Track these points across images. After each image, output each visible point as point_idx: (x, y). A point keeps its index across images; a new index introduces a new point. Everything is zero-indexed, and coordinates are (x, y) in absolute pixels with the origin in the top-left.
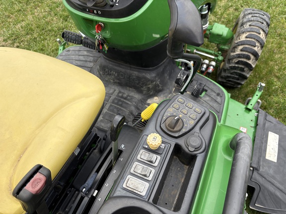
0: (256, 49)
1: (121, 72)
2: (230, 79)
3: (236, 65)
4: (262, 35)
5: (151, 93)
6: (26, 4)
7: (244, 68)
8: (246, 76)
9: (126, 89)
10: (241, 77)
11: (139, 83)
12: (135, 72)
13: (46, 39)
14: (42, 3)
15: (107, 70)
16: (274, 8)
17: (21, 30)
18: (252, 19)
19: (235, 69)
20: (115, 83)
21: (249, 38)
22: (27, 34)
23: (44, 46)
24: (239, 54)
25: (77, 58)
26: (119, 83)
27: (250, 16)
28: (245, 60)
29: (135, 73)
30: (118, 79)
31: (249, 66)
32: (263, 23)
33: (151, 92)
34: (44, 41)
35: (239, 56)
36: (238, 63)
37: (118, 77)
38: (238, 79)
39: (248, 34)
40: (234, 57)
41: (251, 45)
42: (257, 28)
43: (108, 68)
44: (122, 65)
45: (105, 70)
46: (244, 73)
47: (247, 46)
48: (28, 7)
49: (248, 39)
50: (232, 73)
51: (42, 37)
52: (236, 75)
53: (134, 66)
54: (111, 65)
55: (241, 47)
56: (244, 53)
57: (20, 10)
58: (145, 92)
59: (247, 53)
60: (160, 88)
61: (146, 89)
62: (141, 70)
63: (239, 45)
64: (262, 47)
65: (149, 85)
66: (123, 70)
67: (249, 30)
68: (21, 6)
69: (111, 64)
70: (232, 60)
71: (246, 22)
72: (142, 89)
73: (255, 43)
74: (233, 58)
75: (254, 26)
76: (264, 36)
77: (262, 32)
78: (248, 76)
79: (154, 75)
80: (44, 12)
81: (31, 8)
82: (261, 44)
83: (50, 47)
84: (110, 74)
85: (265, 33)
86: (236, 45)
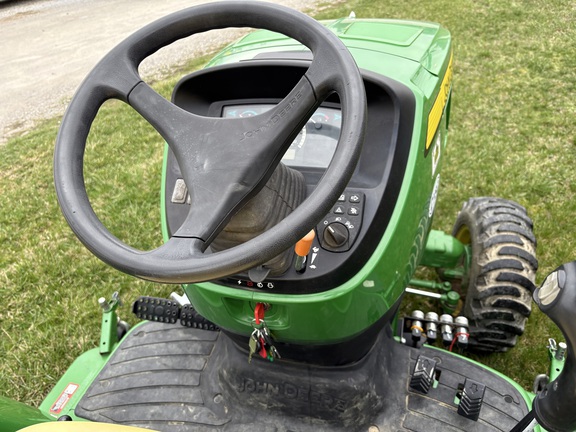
0: (524, 274)
1: (287, 382)
2: (486, 339)
3: (495, 310)
4: (528, 247)
5: (362, 422)
6: (20, 225)
7: (512, 315)
8: (520, 329)
9: (303, 422)
10: (509, 332)
11: (334, 402)
12: (322, 380)
13: (66, 295)
14: (55, 219)
15: (251, 380)
16: (498, 182)
17: (8, 281)
18: (498, 218)
19: (495, 318)
20: (272, 410)
21: (506, 254)
22: (22, 290)
23: (61, 312)
24: (496, 288)
25: (163, 351)
26: (283, 409)
27: (490, 213)
28: (510, 298)
29: (323, 382)
30: (281, 401)
31: (521, 309)
32: (520, 224)
33: (362, 417)
34: (61, 300)
35: (496, 291)
36: (498, 304)
37: (281, 397)
38: (504, 338)
39: (500, 247)
40: (487, 295)
41: (514, 268)
42: (513, 234)
43: (253, 377)
44: (288, 365)
45: (245, 382)
46: (515, 325)
47: (505, 271)
48: (25, 230)
49: (504, 257)
50: (489, 327)
51: (57, 292)
52: (500, 329)
53: (317, 366)
54: (260, 370)
55: (494, 274)
56: (505, 284)
57: (6, 240)
58: (347, 423)
59: (510, 285)
60: (380, 403)
61: (350, 415)
62: (335, 373)
63: (490, 271)
64: (535, 269)
65: (356, 403)
66: (292, 378)
67: (500, 239)
68: (9, 232)
69: (261, 366)
70: (484, 301)
71: (490, 225)
72: (342, 415)
73: (521, 264)
74: (486, 297)
75: (505, 231)
76: (531, 248)
77: (524, 241)
78: (522, 328)
79: (363, 378)
80: (61, 237)
81: (31, 232)
82: (531, 264)
83: (75, 313)
84: (260, 391)
85: (531, 242)
86: (484, 270)
